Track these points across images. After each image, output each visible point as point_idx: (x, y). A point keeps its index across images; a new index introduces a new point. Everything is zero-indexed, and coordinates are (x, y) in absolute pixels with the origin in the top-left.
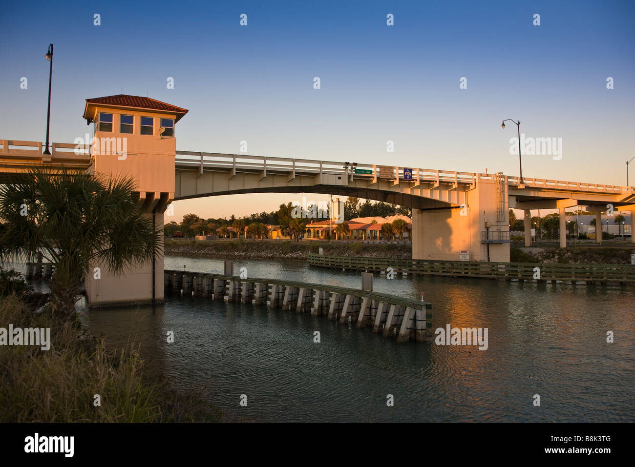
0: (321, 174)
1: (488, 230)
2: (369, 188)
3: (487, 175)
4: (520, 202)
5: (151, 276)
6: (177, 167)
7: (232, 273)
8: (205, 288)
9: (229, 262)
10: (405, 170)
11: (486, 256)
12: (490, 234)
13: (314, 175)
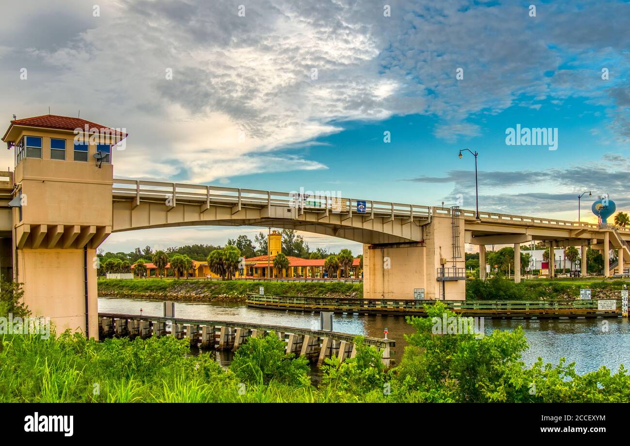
0: (270, 207)
1: (443, 267)
2: (320, 221)
3: (443, 209)
4: (476, 236)
5: (83, 319)
6: (114, 197)
7: (173, 315)
8: (142, 331)
9: (169, 303)
10: (359, 202)
11: (441, 293)
12: (446, 270)
13: (262, 207)
